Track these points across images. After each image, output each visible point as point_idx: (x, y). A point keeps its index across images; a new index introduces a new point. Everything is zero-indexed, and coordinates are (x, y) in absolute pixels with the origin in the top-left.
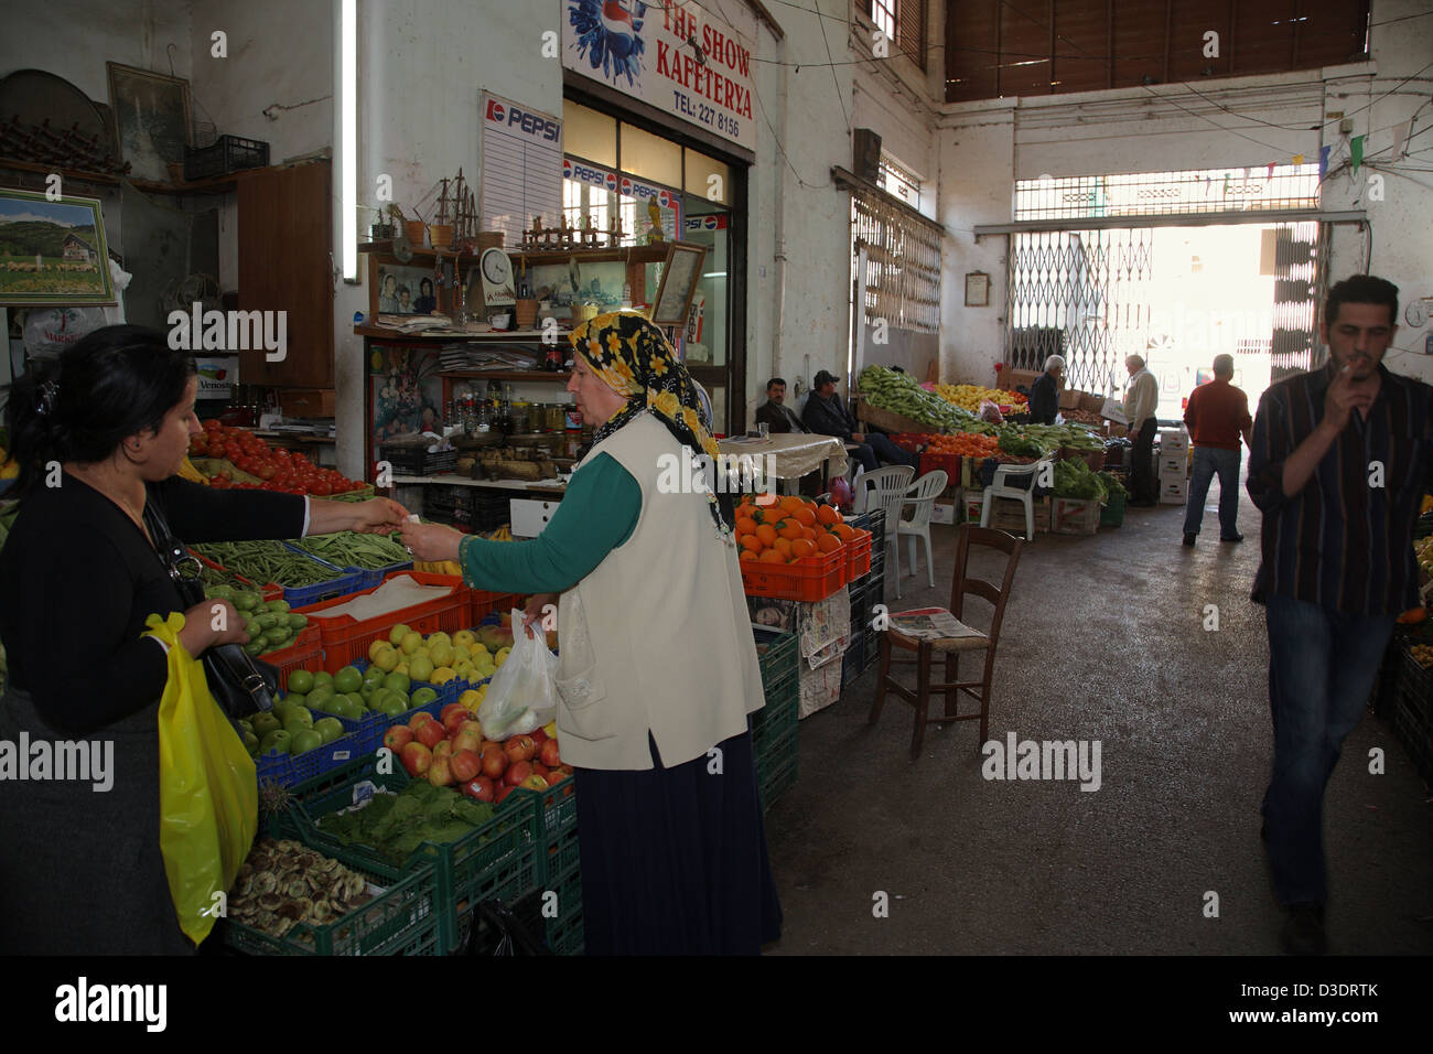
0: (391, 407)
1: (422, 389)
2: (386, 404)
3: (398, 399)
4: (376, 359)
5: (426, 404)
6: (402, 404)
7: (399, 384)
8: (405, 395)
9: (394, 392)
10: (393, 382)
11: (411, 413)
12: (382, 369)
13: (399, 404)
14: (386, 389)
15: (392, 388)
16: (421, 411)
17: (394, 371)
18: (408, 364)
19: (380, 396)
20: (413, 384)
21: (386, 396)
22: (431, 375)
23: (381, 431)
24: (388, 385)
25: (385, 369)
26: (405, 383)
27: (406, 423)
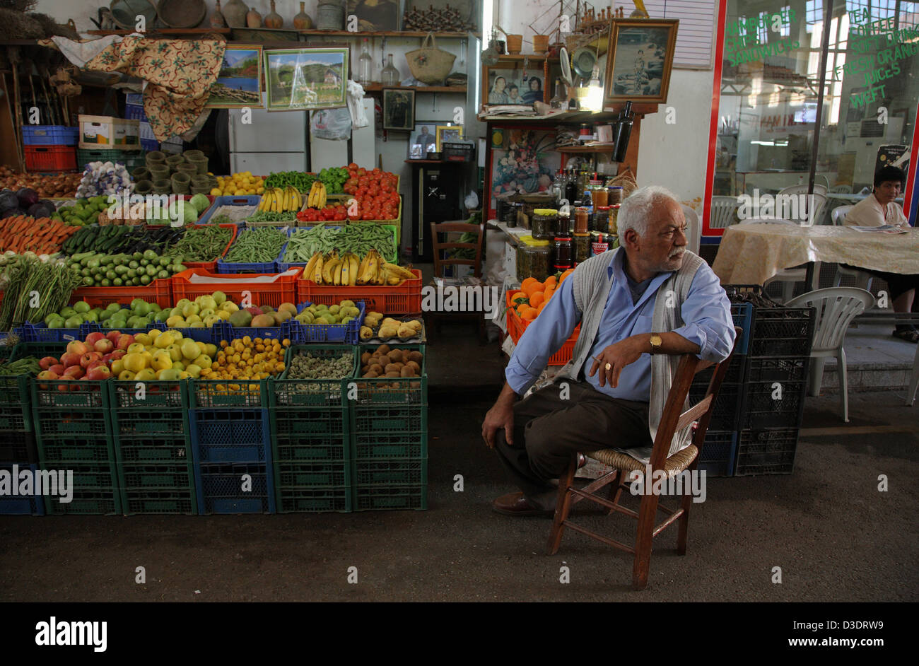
0: (509, 172)
1: (540, 162)
2: (504, 170)
3: (516, 167)
4: (497, 137)
5: (542, 171)
6: (520, 170)
7: (518, 155)
8: (523, 164)
9: (511, 160)
10: (512, 154)
11: (529, 177)
12: (502, 144)
13: (517, 170)
14: (505, 159)
15: (511, 158)
16: (537, 176)
17: (513, 147)
18: (528, 142)
19: (499, 164)
20: (531, 157)
21: (504, 162)
22: (549, 150)
23: (498, 188)
24: (507, 156)
25: (505, 145)
26: (524, 155)
27: (522, 184)
